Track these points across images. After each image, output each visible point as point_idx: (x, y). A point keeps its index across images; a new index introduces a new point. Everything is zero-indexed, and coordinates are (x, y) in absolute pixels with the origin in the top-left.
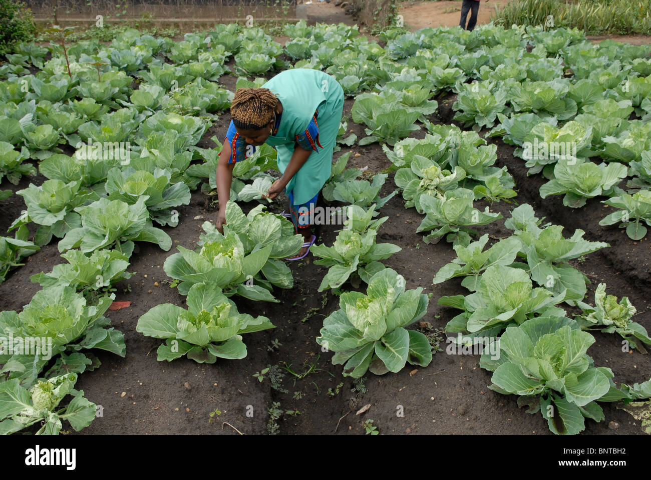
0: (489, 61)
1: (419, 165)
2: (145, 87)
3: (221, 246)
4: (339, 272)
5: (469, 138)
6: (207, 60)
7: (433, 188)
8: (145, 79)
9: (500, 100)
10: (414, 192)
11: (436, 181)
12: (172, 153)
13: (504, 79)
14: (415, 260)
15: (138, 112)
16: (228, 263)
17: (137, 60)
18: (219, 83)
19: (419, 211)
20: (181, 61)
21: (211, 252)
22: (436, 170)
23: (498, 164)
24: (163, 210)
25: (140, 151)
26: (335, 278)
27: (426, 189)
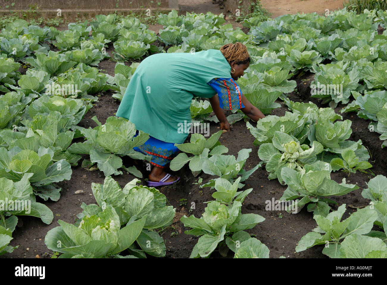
0: (342, 43)
1: (280, 140)
2: (32, 72)
3: (99, 219)
4: (208, 242)
5: (326, 114)
6: (89, 47)
7: (293, 161)
8: (32, 65)
9: (354, 78)
10: (276, 165)
11: (296, 155)
12: (55, 132)
13: (357, 59)
14: (278, 229)
15: (25, 95)
16: (105, 236)
17: (24, 47)
18: (99, 68)
19: (281, 183)
20: (64, 48)
21: (89, 225)
22: (296, 145)
23: (354, 138)
24: (46, 186)
25: (25, 132)
26: (204, 247)
27: (287, 162)
